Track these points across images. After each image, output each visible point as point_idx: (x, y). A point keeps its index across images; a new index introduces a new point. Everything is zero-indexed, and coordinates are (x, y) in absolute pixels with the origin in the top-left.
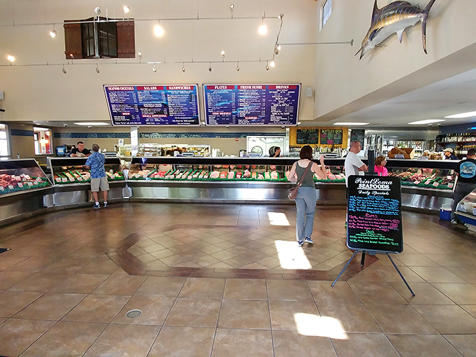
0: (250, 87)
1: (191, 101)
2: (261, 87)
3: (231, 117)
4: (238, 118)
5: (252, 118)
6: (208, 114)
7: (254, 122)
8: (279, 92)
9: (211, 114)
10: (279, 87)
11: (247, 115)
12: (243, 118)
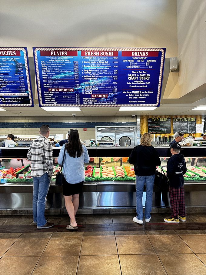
0: (98, 54)
1: (17, 71)
2: (111, 54)
3: (73, 95)
4: (83, 96)
5: (100, 96)
6: (43, 90)
7: (103, 101)
8: (135, 61)
9: (47, 90)
10: (136, 54)
11: (95, 92)
12: (89, 96)
